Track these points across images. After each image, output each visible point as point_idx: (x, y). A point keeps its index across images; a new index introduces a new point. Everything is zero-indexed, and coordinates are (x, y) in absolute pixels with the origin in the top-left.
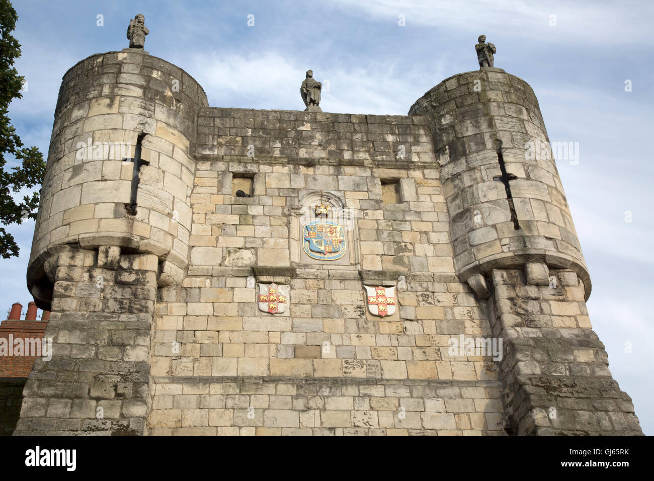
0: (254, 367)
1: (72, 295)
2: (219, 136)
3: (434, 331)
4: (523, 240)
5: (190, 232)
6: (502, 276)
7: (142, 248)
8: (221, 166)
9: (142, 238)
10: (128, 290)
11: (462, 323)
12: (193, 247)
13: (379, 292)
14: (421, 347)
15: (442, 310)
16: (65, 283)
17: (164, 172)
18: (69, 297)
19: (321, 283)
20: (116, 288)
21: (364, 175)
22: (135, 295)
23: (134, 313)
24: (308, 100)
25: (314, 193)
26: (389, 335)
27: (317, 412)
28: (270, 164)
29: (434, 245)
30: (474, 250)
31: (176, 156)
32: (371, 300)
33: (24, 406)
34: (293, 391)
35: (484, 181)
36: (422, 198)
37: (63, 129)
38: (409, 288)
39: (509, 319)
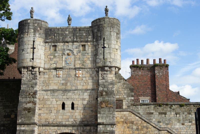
0: (56, 87)
1: (25, 77)
2: (50, 36)
3: (88, 79)
4: (104, 62)
5: (44, 61)
7: (35, 67)
8: (50, 44)
12: (45, 64)
14: (85, 83)
15: (90, 75)
16: (23, 75)
17: (38, 49)
19: (68, 70)
20: (32, 75)
21: (78, 44)
22: (35, 76)
23: (35, 80)
25: (68, 50)
26: (80, 80)
27: (66, 96)
28: (59, 43)
29: (90, 61)
30: (96, 63)
31: (41, 44)
32: (77, 73)
34: (62, 92)
35: (100, 48)
36: (89, 50)
38: (84, 70)
39: (100, 78)
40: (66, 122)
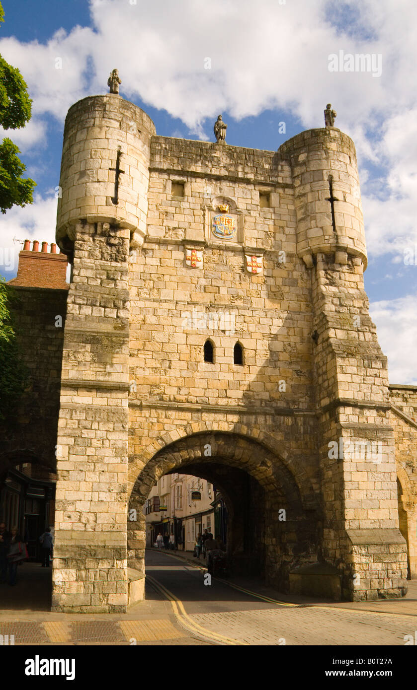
0: (183, 296)
1: (85, 249)
3: (281, 284)
4: (337, 237)
5: (147, 216)
6: (322, 257)
7: (121, 225)
8: (165, 176)
9: (122, 219)
10: (114, 248)
11: (297, 280)
12: (149, 225)
13: (253, 259)
14: (273, 292)
15: (287, 272)
16: (80, 242)
17: (132, 178)
18: (83, 250)
19: (221, 252)
20: (108, 247)
21: (250, 188)
22: (118, 251)
23: (118, 262)
24: (218, 136)
25: (219, 197)
26: (257, 284)
28: (194, 177)
29: (286, 235)
30: (309, 240)
31: (139, 168)
32: (249, 264)
33: (69, 308)
34: (204, 310)
35: (319, 200)
36: (282, 206)
37: (71, 146)
38: (270, 259)
39: (322, 280)
40: (220, 400)
